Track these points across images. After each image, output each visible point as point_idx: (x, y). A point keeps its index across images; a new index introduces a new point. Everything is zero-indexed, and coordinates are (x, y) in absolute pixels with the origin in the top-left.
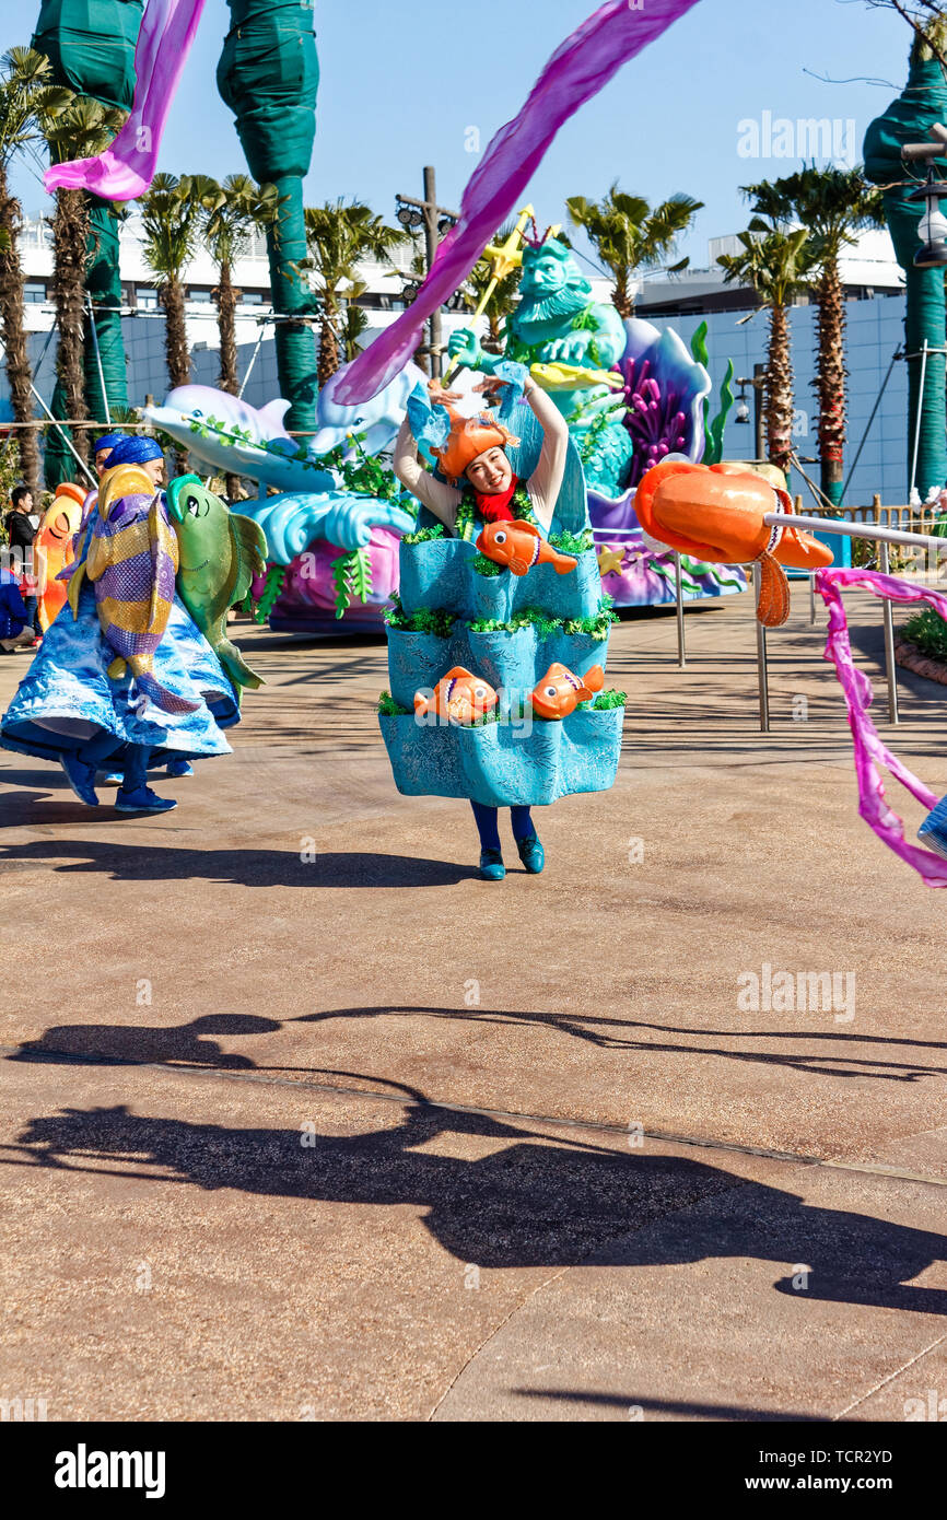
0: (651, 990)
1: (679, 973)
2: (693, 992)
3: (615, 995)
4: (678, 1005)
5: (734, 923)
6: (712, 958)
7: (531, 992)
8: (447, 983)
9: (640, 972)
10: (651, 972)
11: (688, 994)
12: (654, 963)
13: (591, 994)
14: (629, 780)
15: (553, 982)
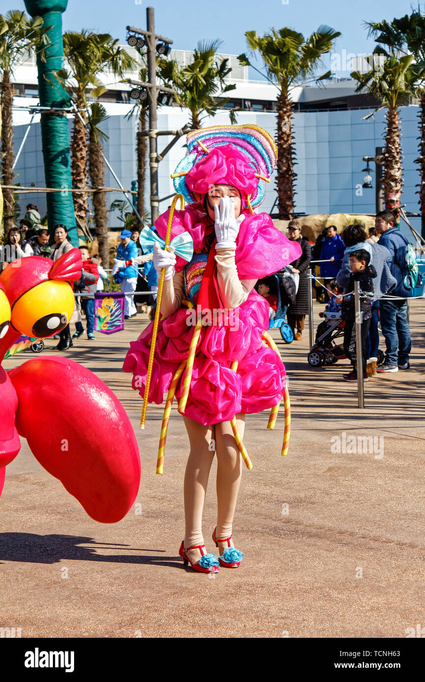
0: (250, 592)
1: (272, 580)
2: (279, 594)
3: (224, 596)
4: (267, 603)
5: (315, 545)
6: (296, 570)
7: (168, 592)
8: (112, 584)
9: (245, 579)
10: (253, 579)
11: (275, 595)
12: (256, 572)
13: (209, 594)
14: (261, 442)
15: (184, 585)
